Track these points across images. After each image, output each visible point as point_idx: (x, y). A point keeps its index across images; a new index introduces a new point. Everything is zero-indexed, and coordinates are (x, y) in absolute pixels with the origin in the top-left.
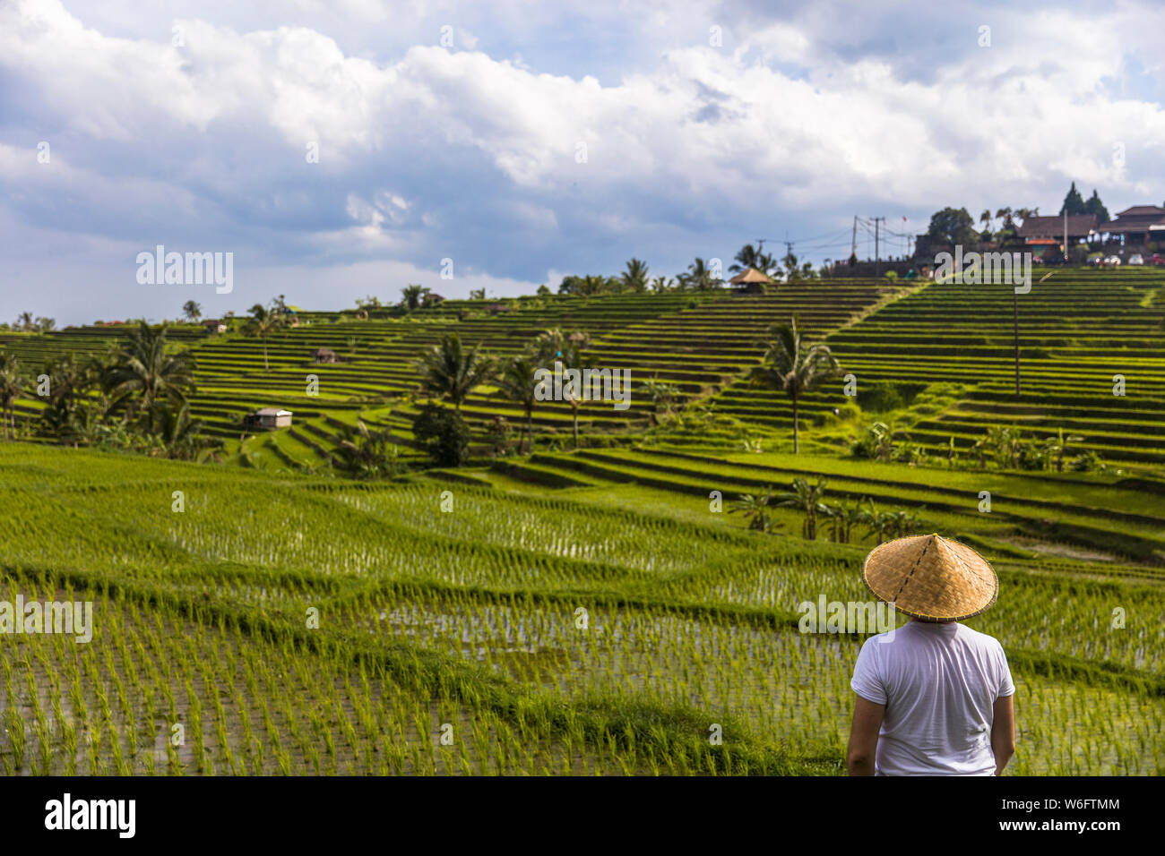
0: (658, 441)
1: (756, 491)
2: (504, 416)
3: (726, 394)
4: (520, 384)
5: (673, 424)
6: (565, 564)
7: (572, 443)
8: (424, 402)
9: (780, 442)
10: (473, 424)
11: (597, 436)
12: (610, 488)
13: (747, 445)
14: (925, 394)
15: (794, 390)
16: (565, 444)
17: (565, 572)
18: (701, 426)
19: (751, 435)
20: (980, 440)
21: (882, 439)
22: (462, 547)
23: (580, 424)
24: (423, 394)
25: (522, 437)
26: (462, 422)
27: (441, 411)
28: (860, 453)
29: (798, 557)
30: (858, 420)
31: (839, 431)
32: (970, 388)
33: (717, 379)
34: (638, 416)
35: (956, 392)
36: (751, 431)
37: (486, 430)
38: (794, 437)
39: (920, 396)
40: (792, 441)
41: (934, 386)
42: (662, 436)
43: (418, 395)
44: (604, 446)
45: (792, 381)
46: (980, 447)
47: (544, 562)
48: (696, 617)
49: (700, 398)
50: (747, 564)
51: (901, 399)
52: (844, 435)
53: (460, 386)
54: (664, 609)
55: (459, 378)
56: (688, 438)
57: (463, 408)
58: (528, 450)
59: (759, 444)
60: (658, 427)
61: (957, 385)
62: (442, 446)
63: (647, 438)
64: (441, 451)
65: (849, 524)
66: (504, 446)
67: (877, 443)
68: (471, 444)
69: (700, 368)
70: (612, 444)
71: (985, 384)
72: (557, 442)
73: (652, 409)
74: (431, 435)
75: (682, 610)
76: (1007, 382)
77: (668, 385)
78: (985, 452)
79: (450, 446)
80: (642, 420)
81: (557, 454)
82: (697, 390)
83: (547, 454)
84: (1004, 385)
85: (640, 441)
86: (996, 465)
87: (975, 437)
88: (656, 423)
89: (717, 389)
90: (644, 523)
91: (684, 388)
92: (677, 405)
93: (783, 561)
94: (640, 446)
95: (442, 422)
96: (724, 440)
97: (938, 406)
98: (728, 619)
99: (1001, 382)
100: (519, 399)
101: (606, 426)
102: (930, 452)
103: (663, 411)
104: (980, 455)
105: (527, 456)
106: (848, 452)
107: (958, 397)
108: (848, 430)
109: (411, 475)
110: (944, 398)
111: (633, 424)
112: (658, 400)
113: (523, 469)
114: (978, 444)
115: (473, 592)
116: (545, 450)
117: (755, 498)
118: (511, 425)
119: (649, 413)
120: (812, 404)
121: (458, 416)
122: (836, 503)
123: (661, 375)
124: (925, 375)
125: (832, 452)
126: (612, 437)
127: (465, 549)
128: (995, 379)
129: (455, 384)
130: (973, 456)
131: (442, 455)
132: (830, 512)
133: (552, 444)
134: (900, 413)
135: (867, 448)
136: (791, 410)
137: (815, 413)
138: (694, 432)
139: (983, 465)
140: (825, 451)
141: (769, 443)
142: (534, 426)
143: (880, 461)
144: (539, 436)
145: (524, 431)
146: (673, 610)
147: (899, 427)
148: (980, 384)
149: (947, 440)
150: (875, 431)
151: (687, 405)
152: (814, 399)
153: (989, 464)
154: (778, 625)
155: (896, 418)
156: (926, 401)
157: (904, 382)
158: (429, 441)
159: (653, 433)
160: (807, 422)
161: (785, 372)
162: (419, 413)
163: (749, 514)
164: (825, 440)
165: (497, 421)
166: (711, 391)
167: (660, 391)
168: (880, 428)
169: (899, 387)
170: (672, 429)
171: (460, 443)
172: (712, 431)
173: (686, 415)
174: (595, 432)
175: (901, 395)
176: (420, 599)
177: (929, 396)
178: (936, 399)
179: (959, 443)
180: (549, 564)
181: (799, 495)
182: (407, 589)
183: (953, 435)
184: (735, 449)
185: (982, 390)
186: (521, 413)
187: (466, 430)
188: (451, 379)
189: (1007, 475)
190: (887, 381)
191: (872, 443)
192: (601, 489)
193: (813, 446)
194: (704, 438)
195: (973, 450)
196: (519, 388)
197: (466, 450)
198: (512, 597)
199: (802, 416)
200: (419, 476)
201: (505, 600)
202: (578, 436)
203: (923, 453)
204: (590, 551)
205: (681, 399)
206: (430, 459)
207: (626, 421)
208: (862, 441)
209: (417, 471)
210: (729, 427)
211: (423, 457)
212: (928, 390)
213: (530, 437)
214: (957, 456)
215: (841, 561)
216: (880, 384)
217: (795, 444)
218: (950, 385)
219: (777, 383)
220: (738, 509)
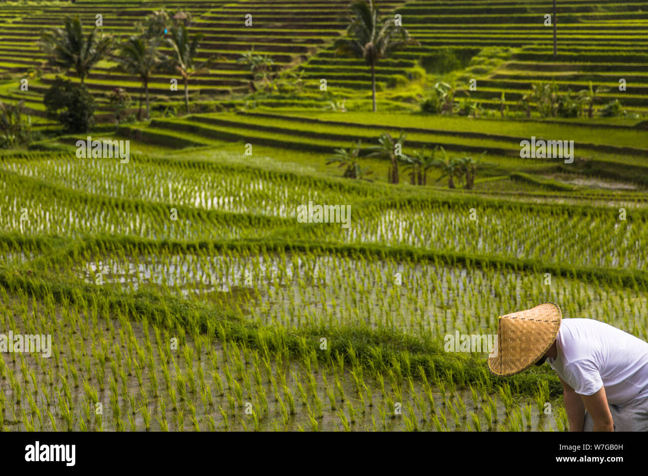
0: (257, 105)
1: (348, 145)
2: (123, 88)
3: (312, 62)
4: (136, 59)
5: (269, 89)
6: (217, 215)
7: (184, 109)
8: (51, 76)
9: (360, 102)
10: (96, 95)
11: (205, 102)
12: (221, 147)
13: (333, 105)
14: (479, 56)
15: (372, 58)
16: (178, 110)
17: (218, 222)
18: (292, 91)
19: (336, 97)
20: (526, 93)
21: (446, 97)
22: (126, 205)
23: (190, 92)
24: (48, 69)
25: (141, 105)
26: (87, 94)
27: (67, 84)
28: (428, 109)
29: (410, 202)
30: (423, 81)
31: (409, 90)
32: (515, 51)
33: (303, 50)
34: (239, 84)
35: (504, 54)
36: (335, 93)
37: (108, 101)
38: (372, 97)
39: (475, 58)
40: (371, 101)
41: (486, 50)
42: (260, 101)
43: (41, 71)
44: (211, 111)
45: (370, 50)
46: (526, 100)
47: (199, 215)
48: (350, 255)
49: (290, 67)
50: (370, 209)
51: (458, 62)
52: (413, 94)
53: (84, 63)
54: (322, 250)
55: (82, 55)
56: (283, 101)
57: (87, 81)
58: (146, 116)
59: (343, 104)
60: (256, 93)
61: (505, 48)
62: (71, 116)
63: (248, 102)
64: (71, 120)
65: (426, 169)
66: (124, 113)
67: (442, 100)
68: (96, 113)
69: (289, 41)
70: (218, 109)
71: (528, 47)
72: (171, 108)
73: (250, 77)
74: (60, 106)
75: (337, 250)
76: (546, 44)
77: (263, 56)
78: (531, 104)
79: (78, 115)
80: (243, 87)
81: (172, 119)
82: (288, 59)
83: (163, 119)
84: (543, 47)
85: (241, 105)
86: (538, 114)
87: (522, 92)
88: (254, 89)
89: (305, 58)
90: (270, 178)
91: (275, 58)
92: (272, 74)
93: (398, 206)
94: (243, 109)
95: (69, 94)
96: (313, 102)
97: (490, 67)
98: (376, 257)
99: (541, 44)
100: (137, 72)
101: (212, 93)
102: (485, 106)
103: (260, 79)
104: (526, 107)
105: (147, 121)
106: (417, 108)
107: (505, 59)
108: (415, 89)
109: (45, 141)
110: (495, 60)
111: (235, 91)
112: (255, 70)
113: (144, 133)
114: (525, 97)
115: (164, 245)
116: (160, 116)
117: (348, 150)
118: (130, 95)
119: (248, 81)
120: (385, 68)
121: (83, 89)
122: (415, 152)
123: (257, 48)
124: (478, 41)
125: (404, 109)
126: (218, 102)
127: (129, 206)
128: (536, 42)
129: (79, 61)
130: (520, 108)
131: (71, 123)
132: (410, 160)
133: (166, 110)
134: (459, 74)
135: (434, 104)
136: (370, 75)
137: (388, 76)
138: (287, 95)
139: (528, 115)
140: (398, 108)
141: (350, 103)
142: (151, 96)
143: (445, 116)
144: (155, 104)
145: (142, 100)
146: (330, 251)
147: (458, 86)
148: (524, 47)
149: (499, 95)
150: (440, 90)
151: (280, 73)
152: (387, 64)
153: (534, 114)
154: (416, 259)
155: (455, 78)
156: (480, 63)
157: (461, 47)
158: (59, 112)
159: (253, 98)
160: (381, 84)
161: (364, 42)
162: (48, 87)
163: (343, 164)
164: (397, 99)
165: (117, 92)
166: (299, 60)
167: (257, 62)
168: (444, 88)
169: (457, 52)
170: (268, 94)
171: (87, 112)
172: (302, 95)
173: (280, 82)
174: (203, 99)
175: (458, 58)
176: (121, 252)
177: (482, 59)
178: (488, 61)
179: (509, 97)
180: (204, 216)
181: (385, 148)
182: (108, 245)
183: (503, 91)
184: (323, 109)
185: (526, 52)
186: (139, 85)
187: (91, 101)
188: (75, 56)
189: (548, 122)
190: (447, 47)
191: (438, 100)
192: (214, 148)
193: (387, 104)
194: (296, 101)
195: (520, 103)
196: (136, 63)
197: (92, 117)
198: (198, 247)
199: (378, 79)
200: (53, 142)
201: (192, 250)
202: (189, 103)
203: (480, 107)
204: (229, 202)
205: (275, 68)
206: (61, 127)
207: (229, 88)
208: (429, 98)
209: (50, 137)
210: (316, 90)
211: (55, 126)
212: (481, 53)
213: (147, 105)
214: (507, 108)
215: (444, 203)
216: (442, 50)
217: (374, 104)
218: (499, 49)
219: (358, 53)
220: (335, 161)
